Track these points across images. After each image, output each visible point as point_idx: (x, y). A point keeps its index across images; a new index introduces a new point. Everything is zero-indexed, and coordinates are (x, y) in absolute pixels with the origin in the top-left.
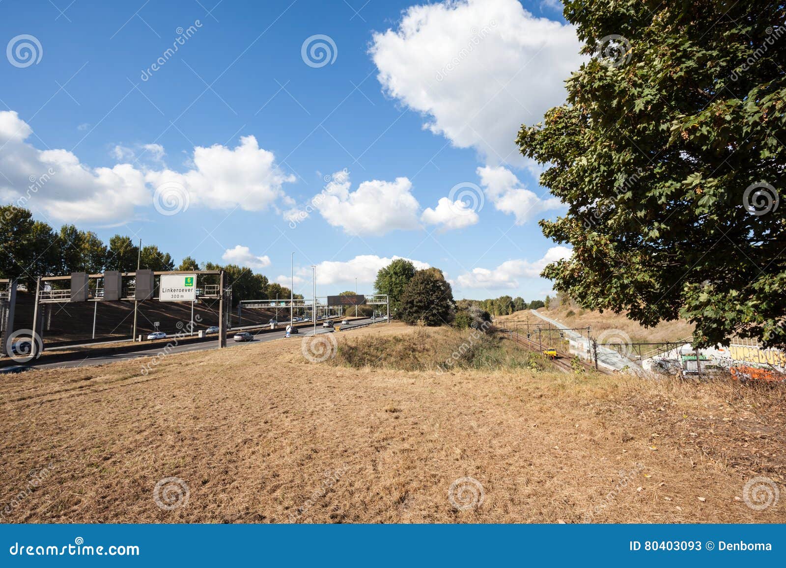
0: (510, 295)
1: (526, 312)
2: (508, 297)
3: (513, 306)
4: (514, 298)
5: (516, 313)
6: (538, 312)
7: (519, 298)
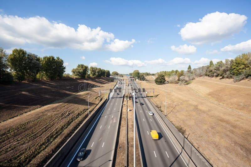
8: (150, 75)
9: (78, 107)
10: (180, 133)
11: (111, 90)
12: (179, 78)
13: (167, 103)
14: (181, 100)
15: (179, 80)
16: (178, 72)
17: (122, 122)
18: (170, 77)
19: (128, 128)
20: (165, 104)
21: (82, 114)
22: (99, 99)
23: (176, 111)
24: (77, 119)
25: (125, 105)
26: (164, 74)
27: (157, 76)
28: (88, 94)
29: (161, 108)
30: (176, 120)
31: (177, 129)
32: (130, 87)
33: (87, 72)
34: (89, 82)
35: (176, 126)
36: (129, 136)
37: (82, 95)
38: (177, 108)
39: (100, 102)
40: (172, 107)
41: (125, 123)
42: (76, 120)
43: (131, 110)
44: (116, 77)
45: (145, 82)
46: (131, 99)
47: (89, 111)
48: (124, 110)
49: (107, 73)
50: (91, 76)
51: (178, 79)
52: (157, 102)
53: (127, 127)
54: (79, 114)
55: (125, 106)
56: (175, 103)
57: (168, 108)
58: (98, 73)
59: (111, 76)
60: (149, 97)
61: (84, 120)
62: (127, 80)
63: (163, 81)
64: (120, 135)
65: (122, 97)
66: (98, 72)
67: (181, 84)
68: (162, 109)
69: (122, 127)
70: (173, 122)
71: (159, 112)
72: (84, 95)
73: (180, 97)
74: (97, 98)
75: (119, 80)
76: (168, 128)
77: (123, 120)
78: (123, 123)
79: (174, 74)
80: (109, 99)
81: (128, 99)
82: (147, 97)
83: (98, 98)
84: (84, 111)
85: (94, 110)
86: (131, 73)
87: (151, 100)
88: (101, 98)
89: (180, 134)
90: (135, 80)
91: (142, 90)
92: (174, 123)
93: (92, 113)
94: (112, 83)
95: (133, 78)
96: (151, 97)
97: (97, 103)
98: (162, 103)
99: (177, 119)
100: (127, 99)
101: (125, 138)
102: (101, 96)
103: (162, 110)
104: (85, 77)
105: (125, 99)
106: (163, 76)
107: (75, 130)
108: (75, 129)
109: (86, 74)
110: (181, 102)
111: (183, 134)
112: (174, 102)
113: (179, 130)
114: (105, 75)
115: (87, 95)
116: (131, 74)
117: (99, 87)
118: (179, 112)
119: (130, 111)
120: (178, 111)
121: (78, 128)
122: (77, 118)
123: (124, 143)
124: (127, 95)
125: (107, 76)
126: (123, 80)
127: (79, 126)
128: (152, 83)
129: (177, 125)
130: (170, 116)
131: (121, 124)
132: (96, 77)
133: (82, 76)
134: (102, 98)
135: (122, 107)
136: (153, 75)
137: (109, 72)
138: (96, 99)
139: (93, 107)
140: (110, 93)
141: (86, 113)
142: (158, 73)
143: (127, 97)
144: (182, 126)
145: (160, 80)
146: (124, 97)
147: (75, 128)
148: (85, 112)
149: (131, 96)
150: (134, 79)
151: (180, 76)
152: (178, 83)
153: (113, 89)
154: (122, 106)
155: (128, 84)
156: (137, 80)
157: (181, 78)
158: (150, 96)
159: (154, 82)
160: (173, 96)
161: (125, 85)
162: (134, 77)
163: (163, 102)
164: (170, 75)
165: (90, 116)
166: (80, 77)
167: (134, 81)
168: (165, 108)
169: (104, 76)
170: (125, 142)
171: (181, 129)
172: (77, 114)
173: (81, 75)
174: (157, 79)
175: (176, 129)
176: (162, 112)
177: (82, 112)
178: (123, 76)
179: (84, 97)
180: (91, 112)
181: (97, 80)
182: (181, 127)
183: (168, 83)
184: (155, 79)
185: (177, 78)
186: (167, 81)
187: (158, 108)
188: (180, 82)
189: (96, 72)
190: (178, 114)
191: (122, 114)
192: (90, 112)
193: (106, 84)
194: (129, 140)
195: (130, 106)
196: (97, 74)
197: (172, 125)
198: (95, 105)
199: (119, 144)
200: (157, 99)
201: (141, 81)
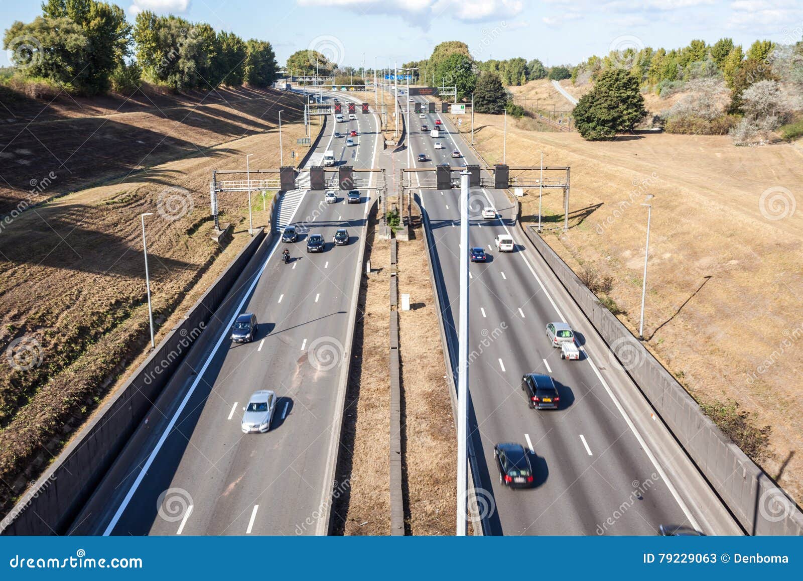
0: (523, 57)
1: (545, 83)
2: (521, 60)
3: (527, 73)
4: (529, 60)
5: (531, 83)
6: (562, 84)
7: (536, 61)
8: (542, 74)
9: (75, 290)
10: (735, 449)
11: (288, 178)
12: (735, 98)
13: (650, 258)
14: (748, 242)
15: (735, 109)
16: (733, 55)
17: (369, 381)
18: (673, 90)
19: (403, 416)
20: (639, 264)
21: (108, 330)
22: (208, 234)
23: (712, 311)
24: (76, 364)
25: (379, 270)
26: (635, 71)
27: (588, 86)
28: (134, 200)
29: (614, 294)
30: (710, 365)
31: (715, 420)
32: (410, 158)
33: (118, 52)
34: (139, 119)
35: (709, 403)
36: (410, 461)
37: (99, 210)
38: (719, 292)
39: (219, 251)
40: (685, 286)
41: (382, 386)
42: (69, 372)
43: (422, 305)
44: (318, 90)
45: (506, 119)
46: (416, 231)
47: (149, 307)
48: (377, 305)
49: (254, 60)
50: (148, 77)
51: (729, 101)
52: (585, 256)
53: (398, 406)
54: (83, 331)
55: (382, 276)
56: (705, 261)
57: (654, 290)
58: (194, 57)
59: (281, 85)
60: (534, 219)
61: (123, 371)
62: (390, 108)
63: (628, 113)
64: (356, 459)
65: (360, 223)
66: (197, 53)
67: (747, 135)
68: (618, 296)
69: (370, 406)
70: (689, 379)
71: (600, 315)
72: (111, 205)
73: (740, 218)
74: (196, 227)
75: (338, 111)
76: (655, 417)
77: (369, 363)
78: (373, 386)
79: (703, 66)
80: (275, 234)
81: (402, 236)
82: (521, 219)
83: (202, 229)
84: (120, 313)
85: (185, 303)
86: (414, 65)
87: (549, 238)
88: (227, 225)
89: (732, 455)
90: (446, 109)
91: (489, 177)
92: (696, 386)
93: (171, 325)
94: (291, 128)
95: (431, 99)
96: (546, 219)
97: (201, 261)
98: (616, 260)
99: (717, 360)
100: (393, 235)
101: (388, 478)
102: (221, 213)
103: (619, 303)
104: (104, 84)
105: (382, 235)
106: (632, 83)
107: (66, 437)
108: (66, 428)
109: (111, 66)
110: (748, 257)
111: (751, 450)
112: (695, 255)
113: (723, 430)
114: (241, 73)
115: (127, 211)
116: (414, 71)
117: (209, 152)
118: (728, 316)
119: (414, 307)
120: (723, 313)
121: (84, 418)
122: (71, 358)
123: (381, 505)
124: (391, 208)
125: (254, 83)
126: (366, 111)
127: (93, 406)
128: (555, 129)
129: (715, 397)
130: (671, 338)
131: (363, 393)
132: (184, 84)
133: (87, 81)
134: (232, 227)
135: (363, 287)
136: (563, 74)
137: (266, 55)
138: (190, 232)
139: (172, 286)
140: (282, 194)
141: (132, 325)
142: (594, 63)
143: (392, 218)
144: (749, 405)
145: (611, 108)
146: (372, 219)
147: (62, 418)
148: (127, 316)
149: (416, 212)
150: (439, 103)
151: (747, 85)
152: (726, 132)
153: (301, 166)
154: (364, 277)
155: (397, 135)
156: (457, 109)
157: (750, 94)
158: (540, 213)
159: (569, 121)
160: (690, 212)
161: (377, 140)
162: (434, 92)
163: (627, 253)
164: (673, 75)
165: (157, 342)
166: (69, 86)
167: (439, 116)
168: (637, 294)
169: (237, 82)
170: (389, 502)
171: (739, 422)
172: (73, 331)
173: (77, 67)
174: (589, 101)
175: (708, 422)
176: (620, 317)
177: (101, 321)
178: (360, 85)
179: (111, 218)
180: (161, 316)
181: (189, 106)
182: (738, 411)
183: (661, 131)
184: (575, 102)
185: (722, 97)
186: (656, 119)
187: (594, 290)
188: (743, 123)
189: (182, 51)
190: (721, 332)
191: (366, 331)
192: (156, 315)
193: (251, 133)
194: (412, 490)
195: (411, 281)
196: (187, 65)
197: (683, 395)
198: (190, 275)
199: (352, 513)
200: (585, 236)
201: (481, 119)
